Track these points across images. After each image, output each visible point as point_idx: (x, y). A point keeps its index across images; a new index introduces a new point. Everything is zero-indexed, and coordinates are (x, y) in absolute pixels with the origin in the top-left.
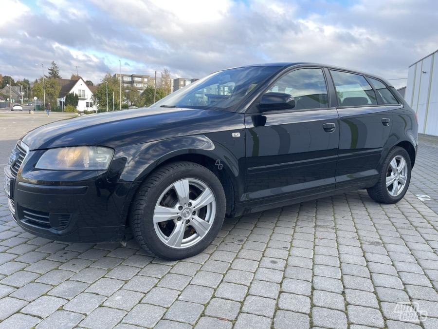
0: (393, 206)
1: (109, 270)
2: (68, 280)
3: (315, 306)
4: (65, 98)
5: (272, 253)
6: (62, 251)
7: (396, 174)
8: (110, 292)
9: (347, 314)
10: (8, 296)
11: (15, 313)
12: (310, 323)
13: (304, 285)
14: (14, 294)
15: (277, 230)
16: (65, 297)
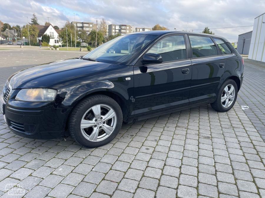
0: (225, 113)
1: (58, 153)
2: (35, 159)
3: (163, 175)
4: (41, 37)
5: (148, 143)
6: (33, 142)
7: (228, 95)
8: (57, 166)
9: (179, 179)
10: (4, 168)
11: (7, 178)
12: (158, 184)
13: (160, 163)
14: (7, 167)
15: (154, 129)
16: (33, 169)
